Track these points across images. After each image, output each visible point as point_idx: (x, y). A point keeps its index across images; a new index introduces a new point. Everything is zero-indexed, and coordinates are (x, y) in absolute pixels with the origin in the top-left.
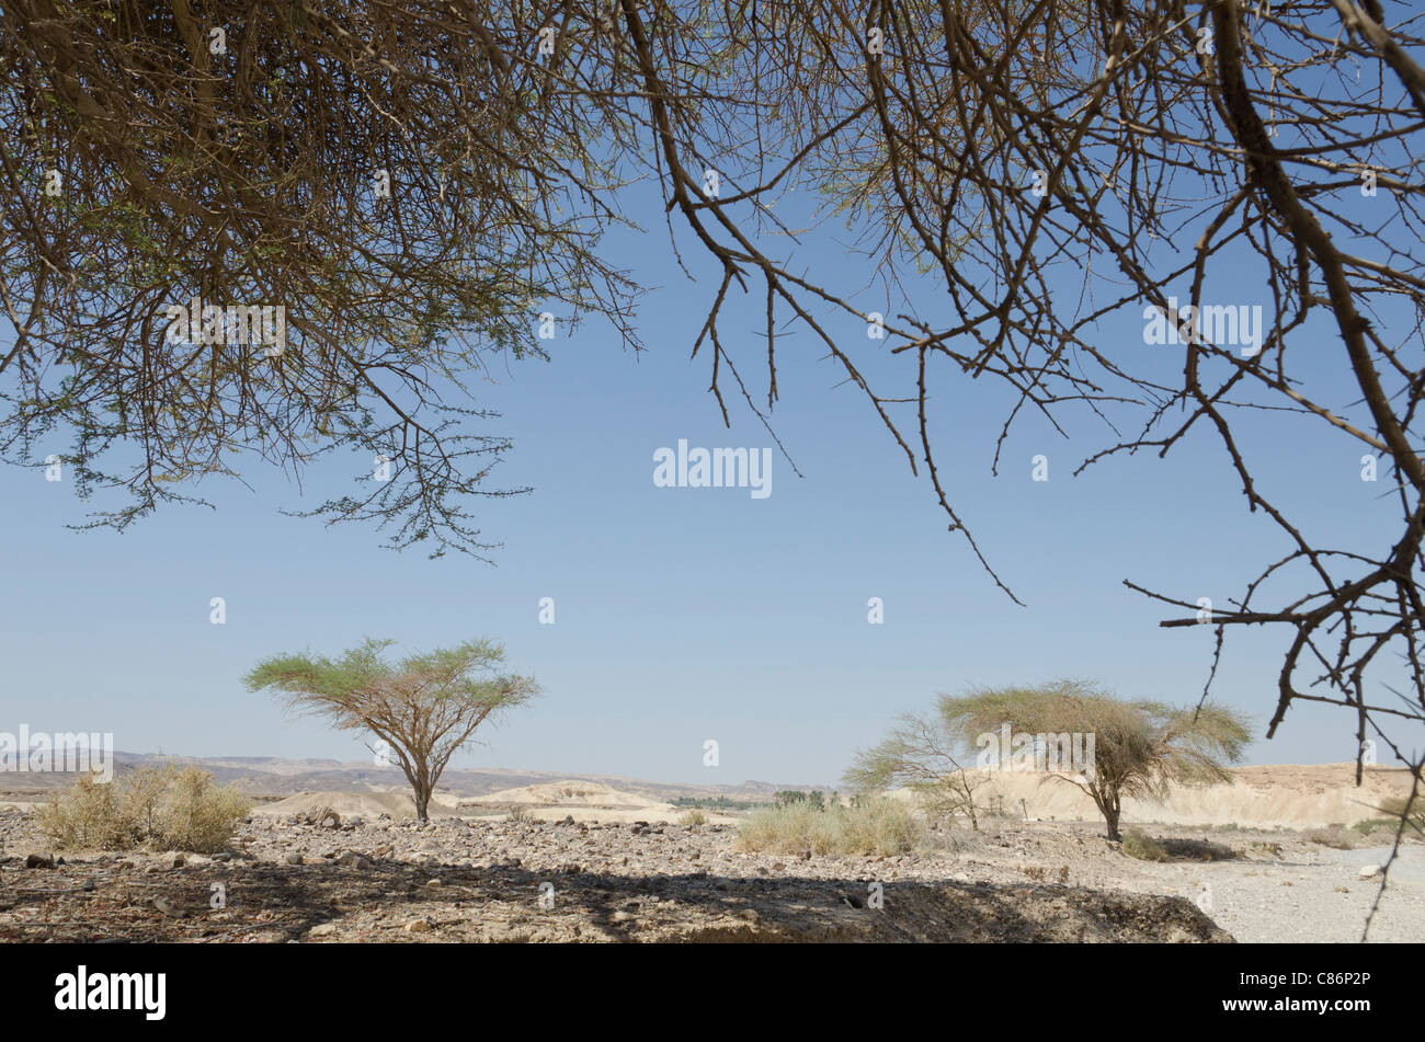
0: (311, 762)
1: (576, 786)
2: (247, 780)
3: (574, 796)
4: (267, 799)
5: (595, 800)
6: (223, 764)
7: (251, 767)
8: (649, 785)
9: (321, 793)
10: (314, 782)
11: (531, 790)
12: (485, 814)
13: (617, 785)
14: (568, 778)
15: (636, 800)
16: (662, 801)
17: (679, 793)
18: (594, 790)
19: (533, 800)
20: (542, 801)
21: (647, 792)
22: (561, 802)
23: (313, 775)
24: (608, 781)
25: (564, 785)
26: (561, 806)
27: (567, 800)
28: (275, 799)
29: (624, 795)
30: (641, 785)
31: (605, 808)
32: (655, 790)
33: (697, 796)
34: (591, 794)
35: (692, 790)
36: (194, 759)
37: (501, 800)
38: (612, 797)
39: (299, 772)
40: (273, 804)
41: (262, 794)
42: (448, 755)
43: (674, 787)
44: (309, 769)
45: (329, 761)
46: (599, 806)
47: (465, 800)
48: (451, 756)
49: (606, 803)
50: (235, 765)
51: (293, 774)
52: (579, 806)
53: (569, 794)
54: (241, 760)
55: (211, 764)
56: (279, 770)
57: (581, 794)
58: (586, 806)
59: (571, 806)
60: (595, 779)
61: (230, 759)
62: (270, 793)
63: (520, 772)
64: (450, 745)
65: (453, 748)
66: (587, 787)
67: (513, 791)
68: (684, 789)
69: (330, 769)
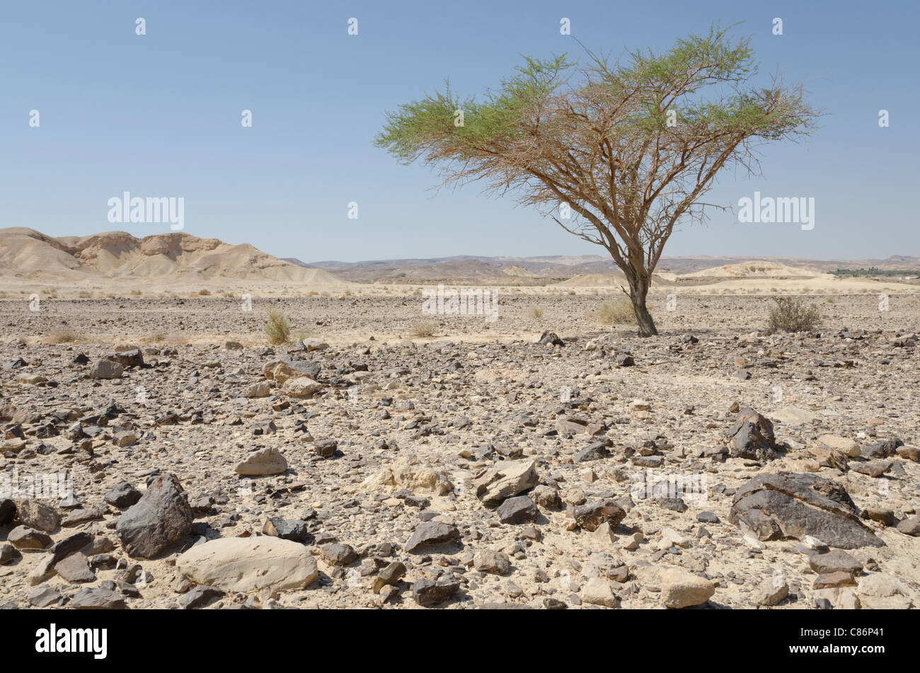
0: (584, 257)
1: (757, 265)
2: (549, 269)
3: (757, 272)
4: (559, 279)
5: (773, 273)
6: (535, 261)
7: (552, 261)
8: (812, 262)
9: (590, 275)
10: (587, 268)
11: (725, 268)
12: (695, 285)
13: (787, 262)
14: (749, 260)
15: (803, 272)
16: (823, 272)
17: (836, 266)
18: (772, 266)
19: (728, 275)
20: (734, 275)
21: (811, 266)
22: (747, 275)
23: (586, 264)
24: (780, 260)
25: (748, 264)
26: (748, 278)
27: (753, 274)
28: (564, 279)
29: (794, 269)
30: (805, 262)
31: (781, 278)
32: (819, 265)
33: (851, 268)
34: (770, 269)
35: (845, 263)
36: (519, 258)
37: (704, 275)
38: (785, 271)
39: (577, 263)
40: (563, 282)
41: (558, 277)
42: (670, 227)
43: (832, 263)
44: (584, 261)
45: (595, 256)
46: (777, 278)
47: (681, 276)
48: (674, 228)
49: (781, 275)
50: (542, 261)
51: (574, 264)
52: (762, 278)
53: (753, 270)
54: (544, 257)
55: (528, 260)
56: (567, 263)
57: (762, 270)
58: (767, 278)
59: (755, 278)
60: (770, 259)
61: (540, 257)
62: (562, 276)
63: (716, 257)
64: (672, 212)
65: (678, 213)
66: (766, 265)
67: (713, 269)
68: (839, 263)
69: (595, 260)
